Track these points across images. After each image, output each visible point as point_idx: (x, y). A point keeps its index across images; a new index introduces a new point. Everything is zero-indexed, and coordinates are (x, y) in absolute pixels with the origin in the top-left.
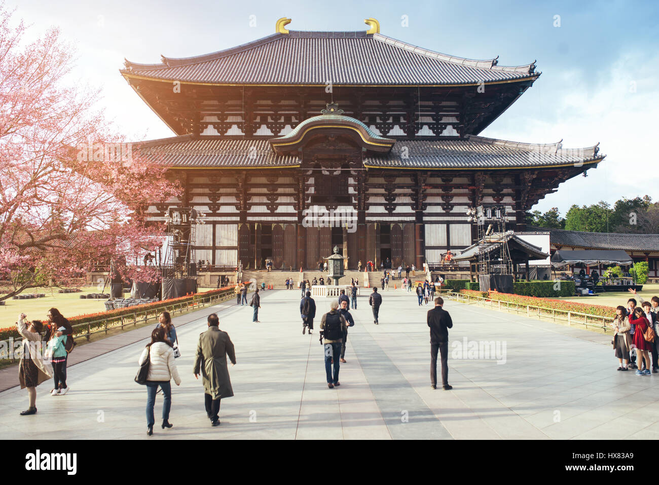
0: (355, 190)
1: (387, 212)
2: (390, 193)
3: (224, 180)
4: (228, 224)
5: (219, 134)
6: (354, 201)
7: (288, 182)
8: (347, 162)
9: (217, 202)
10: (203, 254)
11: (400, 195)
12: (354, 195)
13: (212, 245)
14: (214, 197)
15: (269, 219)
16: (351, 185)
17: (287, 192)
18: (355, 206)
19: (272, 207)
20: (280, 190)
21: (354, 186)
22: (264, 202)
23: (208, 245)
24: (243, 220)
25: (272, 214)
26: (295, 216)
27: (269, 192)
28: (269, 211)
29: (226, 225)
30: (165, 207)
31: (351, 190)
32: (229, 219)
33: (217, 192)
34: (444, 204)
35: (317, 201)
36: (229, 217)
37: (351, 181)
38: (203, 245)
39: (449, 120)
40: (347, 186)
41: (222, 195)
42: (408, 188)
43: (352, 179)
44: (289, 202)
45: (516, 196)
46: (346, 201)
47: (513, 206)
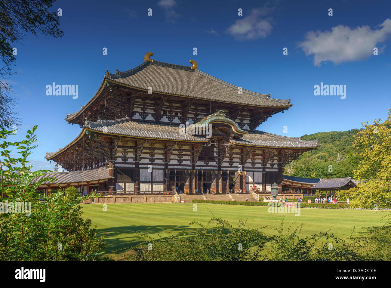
0: (217, 154)
1: (229, 166)
2: (231, 156)
3: (157, 146)
4: (159, 169)
5: (142, 119)
6: (216, 160)
7: (187, 149)
8: (213, 140)
9: (154, 157)
10: (146, 186)
11: (235, 157)
12: (217, 157)
13: (151, 181)
14: (152, 154)
15: (179, 167)
16: (215, 152)
17: (187, 154)
18: (216, 162)
19: (180, 161)
20: (184, 153)
21: (216, 152)
22: (176, 158)
23: (149, 181)
24: (166, 167)
25: (180, 165)
26: (190, 166)
27: (179, 153)
28: (178, 164)
29: (158, 170)
30: (126, 159)
31: (215, 154)
32: (159, 167)
33: (154, 152)
34: (252, 163)
35: (200, 159)
36: (159, 166)
37: (215, 150)
38: (146, 181)
39: (246, 121)
40: (213, 152)
41: (156, 153)
42: (238, 154)
43: (215, 148)
44: (188, 159)
45: (280, 160)
46: (213, 159)
47: (277, 165)
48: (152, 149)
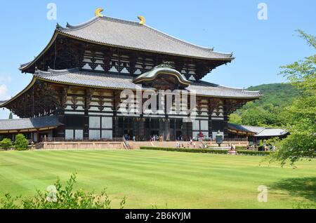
4: (107, 117)
5: (92, 69)
9: (103, 105)
10: (95, 133)
13: (100, 128)
14: (101, 102)
24: (115, 115)
30: (76, 107)
32: (108, 114)
33: (103, 100)
34: (198, 111)
38: (95, 127)
39: (192, 72)
41: (105, 102)
45: (225, 109)
47: (222, 113)
48: (101, 97)
